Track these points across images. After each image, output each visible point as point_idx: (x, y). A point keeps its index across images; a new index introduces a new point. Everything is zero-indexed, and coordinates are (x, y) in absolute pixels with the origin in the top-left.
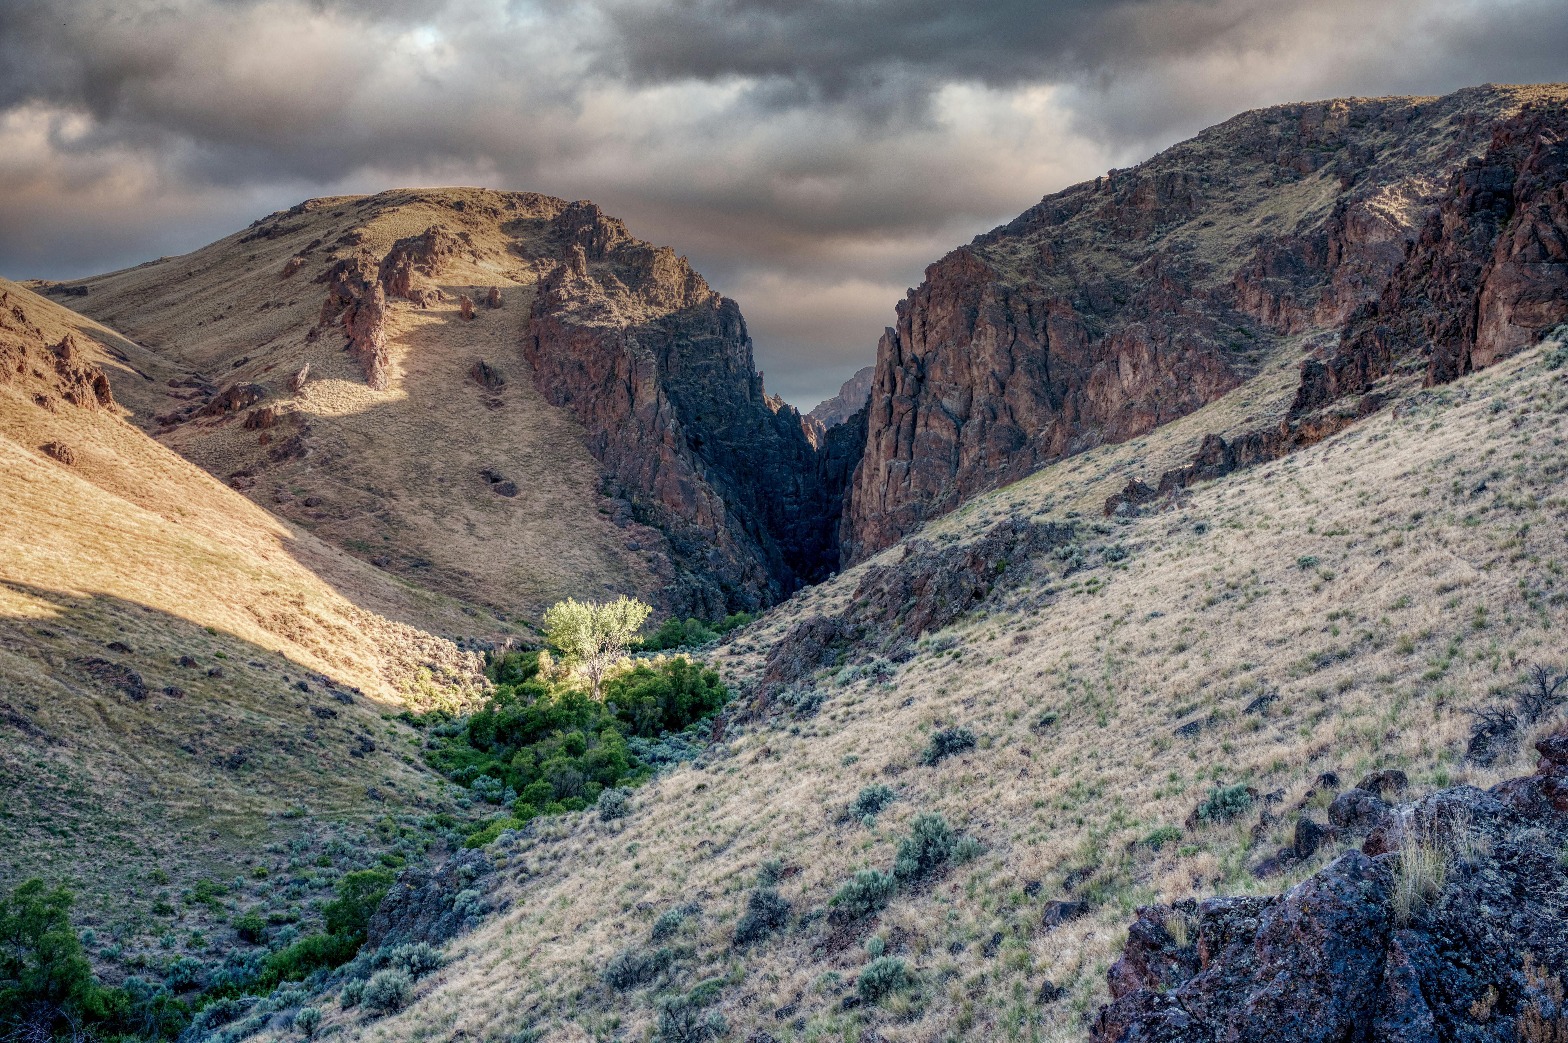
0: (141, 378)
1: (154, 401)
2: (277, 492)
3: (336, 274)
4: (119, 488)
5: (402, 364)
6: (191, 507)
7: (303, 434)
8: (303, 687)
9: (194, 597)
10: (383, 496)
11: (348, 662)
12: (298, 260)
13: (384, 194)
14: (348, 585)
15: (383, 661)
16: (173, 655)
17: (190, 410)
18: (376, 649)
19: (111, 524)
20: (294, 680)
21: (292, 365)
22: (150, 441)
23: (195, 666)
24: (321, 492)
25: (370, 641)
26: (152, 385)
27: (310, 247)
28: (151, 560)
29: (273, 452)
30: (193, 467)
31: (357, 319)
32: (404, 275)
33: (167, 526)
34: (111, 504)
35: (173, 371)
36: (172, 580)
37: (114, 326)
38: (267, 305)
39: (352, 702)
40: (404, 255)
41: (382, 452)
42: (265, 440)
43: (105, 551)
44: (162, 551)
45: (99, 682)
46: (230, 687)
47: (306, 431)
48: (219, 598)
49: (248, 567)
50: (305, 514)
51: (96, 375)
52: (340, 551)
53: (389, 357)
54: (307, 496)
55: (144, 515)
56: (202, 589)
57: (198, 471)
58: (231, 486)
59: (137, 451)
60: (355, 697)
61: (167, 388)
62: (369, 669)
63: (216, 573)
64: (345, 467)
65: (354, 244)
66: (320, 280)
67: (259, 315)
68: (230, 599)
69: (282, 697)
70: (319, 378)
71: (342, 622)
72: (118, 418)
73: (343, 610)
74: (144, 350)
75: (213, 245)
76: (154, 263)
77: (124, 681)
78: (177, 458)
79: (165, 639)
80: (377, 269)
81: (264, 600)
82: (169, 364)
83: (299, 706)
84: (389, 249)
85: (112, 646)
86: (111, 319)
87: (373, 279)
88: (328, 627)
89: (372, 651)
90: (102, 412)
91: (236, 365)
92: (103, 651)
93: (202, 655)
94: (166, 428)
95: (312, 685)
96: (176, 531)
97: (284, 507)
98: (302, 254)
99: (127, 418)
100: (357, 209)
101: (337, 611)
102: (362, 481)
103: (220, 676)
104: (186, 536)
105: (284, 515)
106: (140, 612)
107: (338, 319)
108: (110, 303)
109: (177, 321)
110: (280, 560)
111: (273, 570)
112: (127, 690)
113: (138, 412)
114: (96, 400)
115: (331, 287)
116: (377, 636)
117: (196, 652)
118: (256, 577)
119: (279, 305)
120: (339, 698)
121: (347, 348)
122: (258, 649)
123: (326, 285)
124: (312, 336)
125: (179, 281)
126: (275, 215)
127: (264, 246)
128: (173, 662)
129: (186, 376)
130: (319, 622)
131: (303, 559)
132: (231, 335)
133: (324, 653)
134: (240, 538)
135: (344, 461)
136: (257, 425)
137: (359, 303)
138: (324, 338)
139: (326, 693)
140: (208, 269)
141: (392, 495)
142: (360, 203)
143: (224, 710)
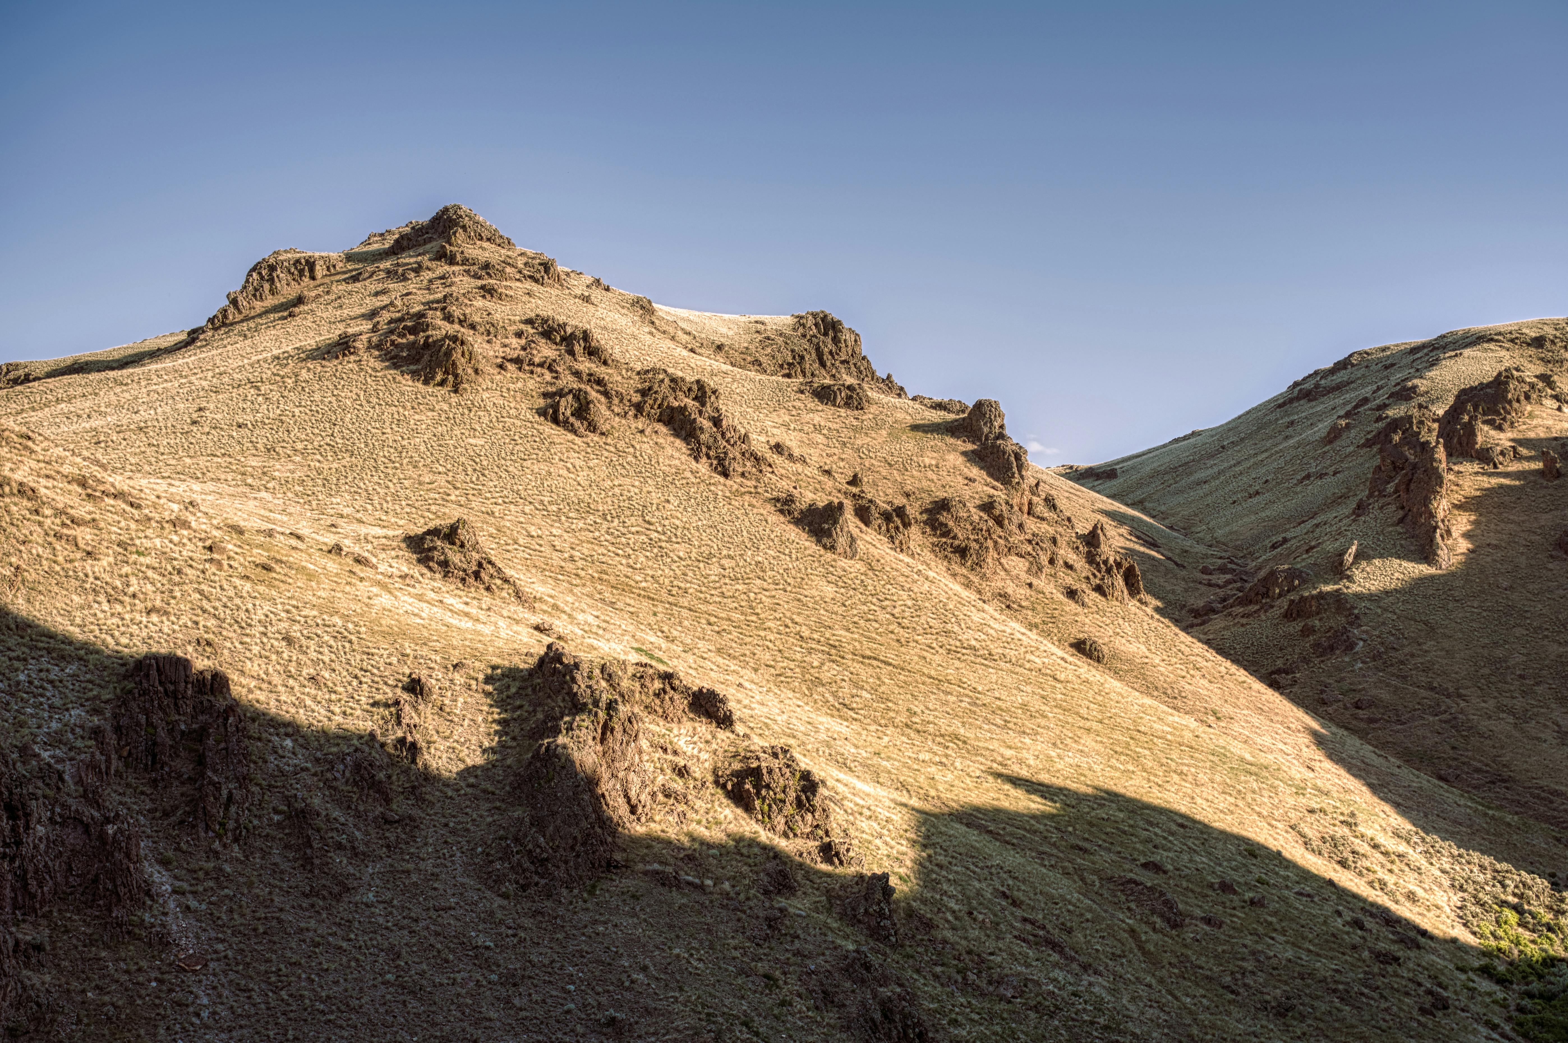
0: (1171, 565)
1: (1186, 591)
2: (1322, 692)
3: (1387, 436)
4: (1150, 688)
5: (1467, 535)
6: (1227, 710)
7: (1351, 624)
8: (1358, 924)
9: (1232, 813)
10: (1448, 696)
11: (1411, 897)
12: (1343, 422)
13: (1443, 337)
14: (1410, 803)
15: (1456, 898)
16: (1211, 879)
17: (1224, 600)
18: (1446, 883)
19: (1142, 729)
20: (1348, 916)
21: (1337, 544)
22: (1182, 635)
23: (1235, 892)
24: (1374, 692)
25: (1438, 873)
26: (1184, 573)
27: (1356, 407)
28: (1185, 769)
29: (1317, 645)
30: (1228, 664)
31: (1412, 486)
32: (1470, 432)
33: (1202, 730)
34: (1142, 706)
35: (1206, 556)
36: (1207, 792)
37: (1144, 510)
38: (1308, 477)
39: (1419, 947)
40: (1469, 407)
41: (1446, 644)
42: (1307, 631)
43: (1136, 759)
44: (1196, 759)
45: (1133, 905)
46: (1274, 920)
47: (1355, 620)
48: (1259, 814)
49: (1291, 779)
50: (1355, 717)
51: (1126, 565)
52: (1398, 763)
53: (1453, 529)
54: (1358, 697)
55: (1177, 718)
56: (1241, 803)
57: (1233, 668)
58: (1270, 685)
59: (1168, 647)
60: (1422, 940)
61: (1199, 576)
62: (1438, 907)
63: (1255, 785)
64: (1402, 662)
65: (1408, 399)
66: (1369, 444)
67: (1299, 489)
68: (1271, 815)
69: (1333, 935)
70: (1368, 558)
71: (1402, 848)
72: (1149, 610)
73: (1404, 833)
74: (1175, 534)
75: (1248, 412)
76: (1185, 438)
77: (1159, 906)
78: (1211, 654)
79: (1202, 859)
80: (1436, 425)
81: (1310, 818)
82: (1201, 549)
83: (1354, 947)
84: (1451, 400)
85: (1145, 866)
86: (1141, 502)
87: (1433, 439)
88: (1386, 854)
89: (1440, 885)
90: (1132, 605)
91: (1274, 547)
92: (1136, 870)
93: (1242, 880)
94: (1199, 621)
95: (1369, 922)
96: (1211, 737)
97: (1330, 710)
98: (1347, 415)
99: (1157, 609)
100: (1412, 358)
101: (1397, 834)
102: (1423, 679)
103: (1263, 906)
104: (1222, 742)
105: (1331, 720)
106: (1174, 828)
107: (1391, 488)
108: (1140, 484)
109: (1209, 500)
110: (1328, 771)
111: (1319, 783)
112: (1162, 916)
113: (1168, 603)
114: (1126, 592)
115: (1381, 451)
116: (1447, 867)
117: (1235, 876)
118: (1300, 791)
119: (1321, 476)
120: (1402, 941)
121: (1401, 521)
122: (1306, 875)
123: (1375, 449)
124: (1361, 509)
125: (1212, 456)
126: (1316, 373)
127: (1305, 409)
128: (1211, 886)
129: (1220, 561)
130: (1376, 847)
131: (1355, 771)
132: (1268, 513)
133: (1383, 885)
134: (1281, 746)
135: (1400, 655)
136: (1298, 615)
137: (1415, 467)
138: (1374, 511)
139: (1385, 932)
140: (1242, 440)
141: (1460, 696)
142: (1415, 350)
143: (1269, 946)
